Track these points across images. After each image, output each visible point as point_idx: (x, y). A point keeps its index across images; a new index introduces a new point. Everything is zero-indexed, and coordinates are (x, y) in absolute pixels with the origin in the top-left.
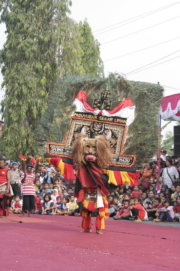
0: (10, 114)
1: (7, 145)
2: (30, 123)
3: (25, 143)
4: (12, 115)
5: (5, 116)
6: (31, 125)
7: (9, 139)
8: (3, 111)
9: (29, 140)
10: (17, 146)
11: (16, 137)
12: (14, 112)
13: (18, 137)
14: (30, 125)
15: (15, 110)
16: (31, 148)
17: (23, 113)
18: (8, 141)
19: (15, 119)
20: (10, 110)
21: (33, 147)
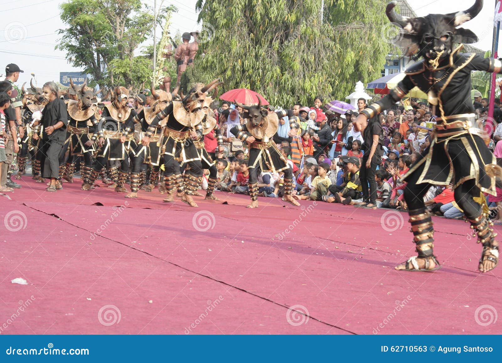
0: (214, 12)
1: (205, 69)
2: (251, 31)
3: (238, 67)
4: (217, 13)
5: (205, 16)
6: (252, 35)
7: (210, 58)
8: (200, 7)
9: (246, 63)
10: (224, 72)
11: (223, 55)
12: (221, 8)
13: (225, 55)
14: (249, 34)
15: (223, 5)
16: (250, 77)
17: (237, 9)
18: (207, 62)
19: (223, 22)
20: (214, 4)
21: (254, 76)
